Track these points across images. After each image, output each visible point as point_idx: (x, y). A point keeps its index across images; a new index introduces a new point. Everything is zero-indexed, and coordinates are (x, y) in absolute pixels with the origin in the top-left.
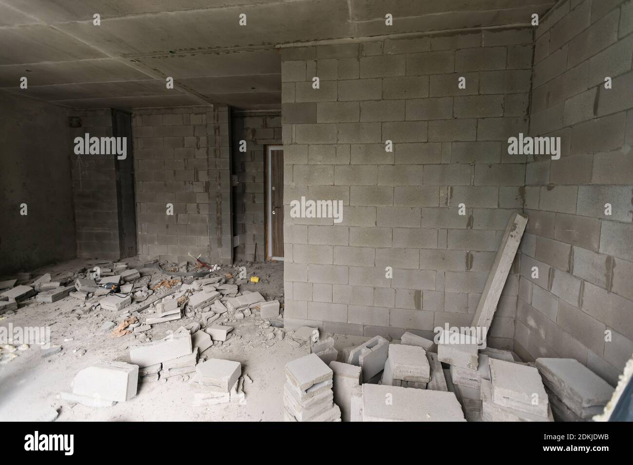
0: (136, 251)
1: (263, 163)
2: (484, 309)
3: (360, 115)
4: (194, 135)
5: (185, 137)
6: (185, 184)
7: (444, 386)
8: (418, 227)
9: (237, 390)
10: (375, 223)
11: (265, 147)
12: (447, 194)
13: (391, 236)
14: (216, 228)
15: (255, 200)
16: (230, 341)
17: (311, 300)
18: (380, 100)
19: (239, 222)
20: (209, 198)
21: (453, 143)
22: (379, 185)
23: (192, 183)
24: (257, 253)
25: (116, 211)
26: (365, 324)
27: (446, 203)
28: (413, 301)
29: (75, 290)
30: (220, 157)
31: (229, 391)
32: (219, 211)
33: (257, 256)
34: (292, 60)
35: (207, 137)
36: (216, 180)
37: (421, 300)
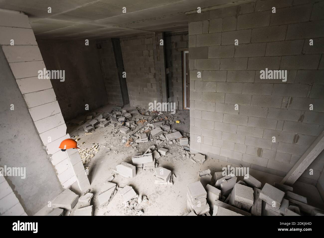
0: (129, 102)
1: (181, 61)
2: (298, 167)
3: (235, 53)
4: (147, 50)
5: (143, 51)
6: (145, 74)
7: (260, 210)
8: (265, 117)
9: (170, 181)
10: (238, 113)
11: (182, 52)
12: (288, 102)
13: (247, 120)
14: (160, 95)
15: (178, 80)
16: (167, 155)
17: (202, 143)
18: (249, 44)
19: (170, 91)
20: (156, 81)
21: (298, 71)
22: (243, 93)
23: (148, 73)
24: (179, 106)
25: (119, 86)
26: (229, 157)
27: (286, 107)
28: (257, 153)
29: (110, 122)
30: (160, 61)
31: (167, 181)
32: (161, 87)
33: (179, 107)
34: (194, 21)
35: (153, 50)
36: (159, 72)
37: (262, 153)
